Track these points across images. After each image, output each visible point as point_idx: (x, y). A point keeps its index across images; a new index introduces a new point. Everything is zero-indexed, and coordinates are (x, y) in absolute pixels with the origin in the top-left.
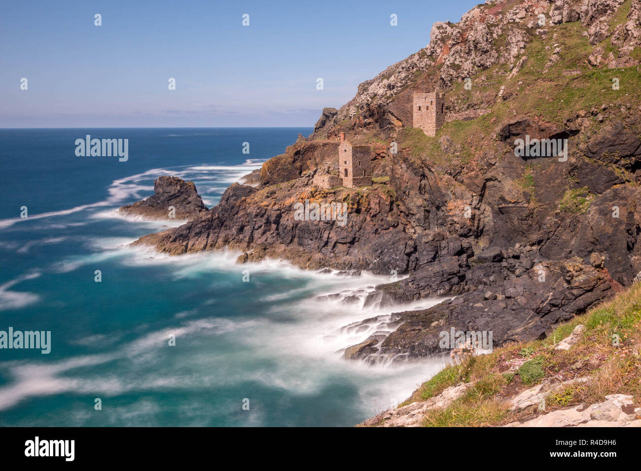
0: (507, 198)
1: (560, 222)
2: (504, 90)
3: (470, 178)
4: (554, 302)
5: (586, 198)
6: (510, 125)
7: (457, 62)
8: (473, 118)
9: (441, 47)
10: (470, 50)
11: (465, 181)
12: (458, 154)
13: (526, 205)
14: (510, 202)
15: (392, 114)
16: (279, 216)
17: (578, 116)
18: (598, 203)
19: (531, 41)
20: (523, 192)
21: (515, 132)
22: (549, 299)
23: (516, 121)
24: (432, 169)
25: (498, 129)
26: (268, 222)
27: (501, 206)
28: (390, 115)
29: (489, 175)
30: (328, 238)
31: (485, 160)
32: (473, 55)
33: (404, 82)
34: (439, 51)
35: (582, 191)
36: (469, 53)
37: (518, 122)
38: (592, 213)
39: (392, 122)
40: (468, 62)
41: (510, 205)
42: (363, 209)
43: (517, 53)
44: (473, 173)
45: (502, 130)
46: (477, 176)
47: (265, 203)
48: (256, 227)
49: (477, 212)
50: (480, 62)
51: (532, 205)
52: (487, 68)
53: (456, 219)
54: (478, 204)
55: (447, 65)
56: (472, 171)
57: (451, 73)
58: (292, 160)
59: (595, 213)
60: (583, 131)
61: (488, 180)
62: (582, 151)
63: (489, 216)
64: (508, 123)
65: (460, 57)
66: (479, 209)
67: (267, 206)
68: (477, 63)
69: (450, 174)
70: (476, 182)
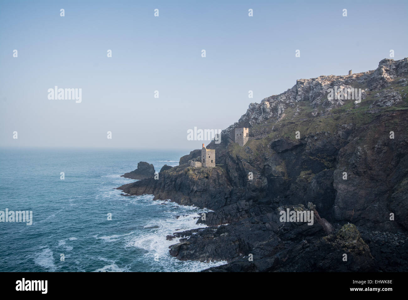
0: (273, 174)
1: (298, 186)
2: (274, 127)
3: (257, 165)
4: (286, 228)
5: (311, 176)
6: (275, 142)
7: (256, 117)
8: (260, 139)
9: (251, 112)
10: (261, 112)
11: (255, 166)
12: (253, 154)
13: (283, 178)
14: (275, 176)
15: (230, 138)
16: (176, 179)
17: (305, 138)
18: (316, 178)
19: (287, 108)
20: (281, 172)
21: (277, 145)
22: (283, 226)
23: (277, 140)
24: (241, 160)
25: (270, 143)
26: (171, 181)
27: (271, 178)
28: (229, 139)
29: (266, 163)
30: (193, 189)
31: (264, 157)
32: (263, 114)
33: (235, 125)
34: (250, 113)
35: (309, 172)
36: (261, 113)
37: (279, 140)
38: (313, 182)
39: (230, 141)
40: (260, 117)
41: (275, 177)
42: (209, 177)
43: (281, 113)
44: (259, 162)
45: (272, 144)
46: (260, 164)
47: (172, 173)
48: (166, 183)
49: (261, 180)
50: (265, 117)
51: (285, 178)
52: (268, 119)
53: (251, 183)
54: (261, 177)
55: (252, 118)
56: (258, 161)
57: (253, 121)
58: (192, 156)
59: (315, 183)
60: (308, 144)
61: (265, 166)
62: (308, 153)
63: (266, 183)
64: (274, 141)
65: (257, 115)
66: (261, 179)
67: (172, 174)
68: (264, 117)
69: (249, 163)
70: (260, 166)
